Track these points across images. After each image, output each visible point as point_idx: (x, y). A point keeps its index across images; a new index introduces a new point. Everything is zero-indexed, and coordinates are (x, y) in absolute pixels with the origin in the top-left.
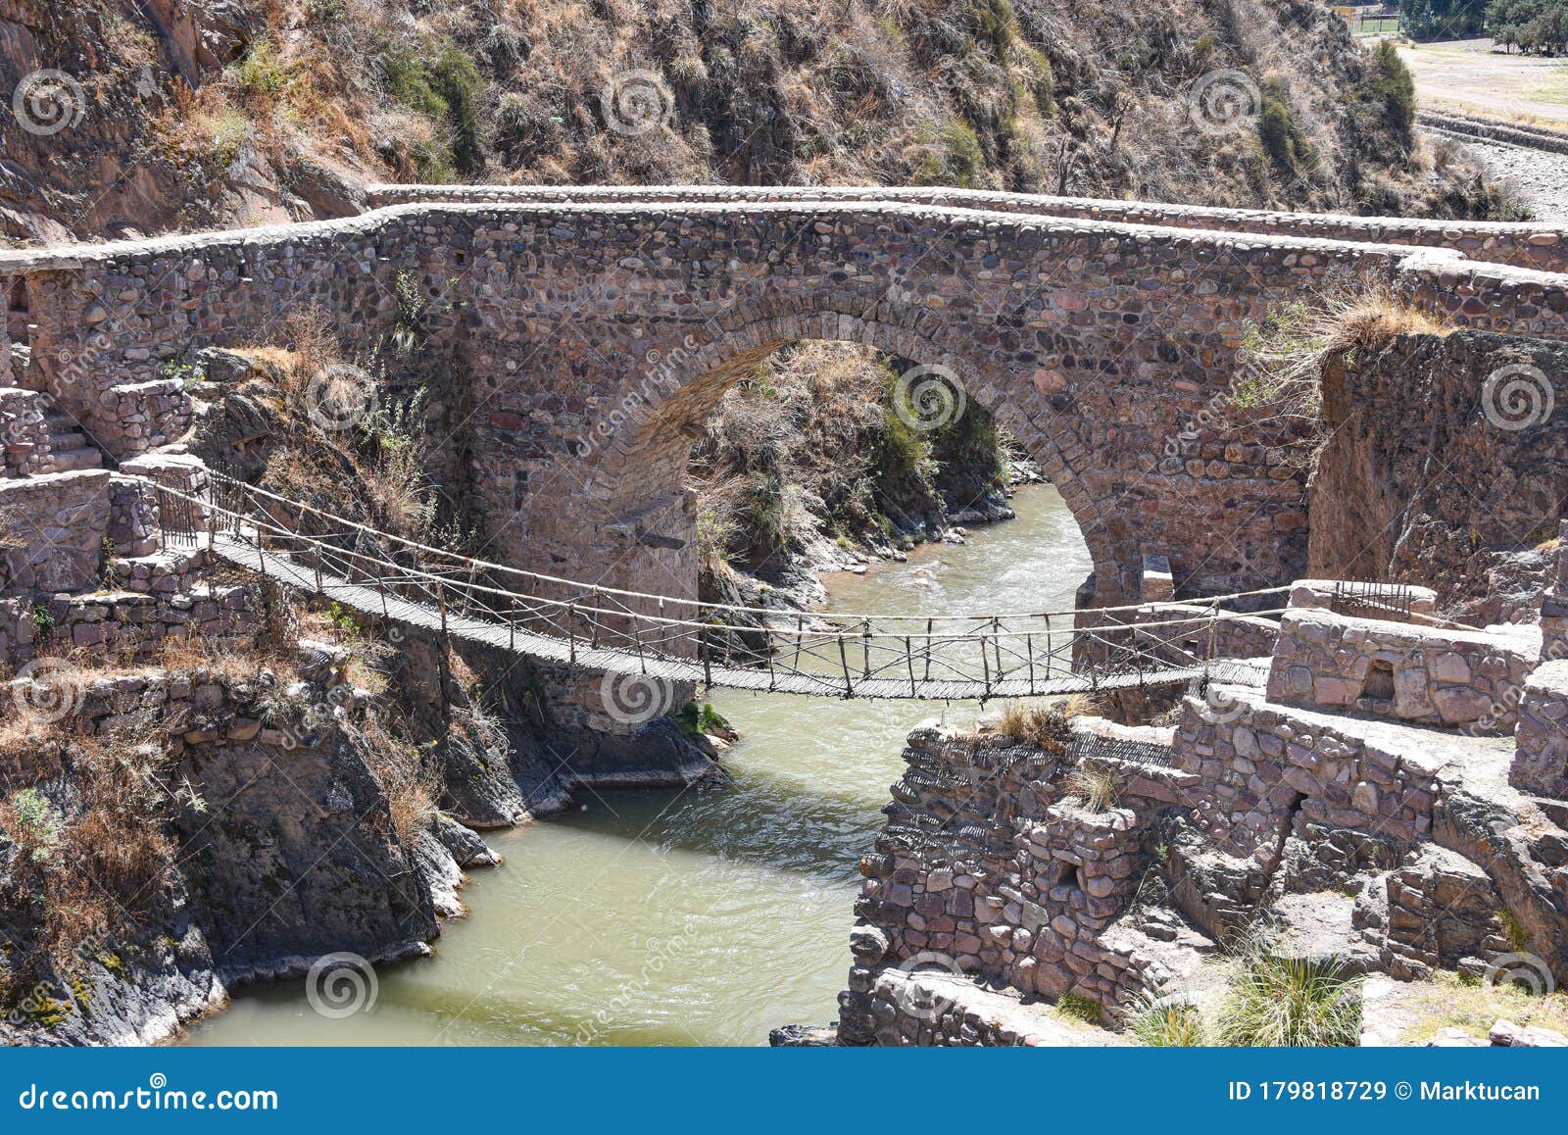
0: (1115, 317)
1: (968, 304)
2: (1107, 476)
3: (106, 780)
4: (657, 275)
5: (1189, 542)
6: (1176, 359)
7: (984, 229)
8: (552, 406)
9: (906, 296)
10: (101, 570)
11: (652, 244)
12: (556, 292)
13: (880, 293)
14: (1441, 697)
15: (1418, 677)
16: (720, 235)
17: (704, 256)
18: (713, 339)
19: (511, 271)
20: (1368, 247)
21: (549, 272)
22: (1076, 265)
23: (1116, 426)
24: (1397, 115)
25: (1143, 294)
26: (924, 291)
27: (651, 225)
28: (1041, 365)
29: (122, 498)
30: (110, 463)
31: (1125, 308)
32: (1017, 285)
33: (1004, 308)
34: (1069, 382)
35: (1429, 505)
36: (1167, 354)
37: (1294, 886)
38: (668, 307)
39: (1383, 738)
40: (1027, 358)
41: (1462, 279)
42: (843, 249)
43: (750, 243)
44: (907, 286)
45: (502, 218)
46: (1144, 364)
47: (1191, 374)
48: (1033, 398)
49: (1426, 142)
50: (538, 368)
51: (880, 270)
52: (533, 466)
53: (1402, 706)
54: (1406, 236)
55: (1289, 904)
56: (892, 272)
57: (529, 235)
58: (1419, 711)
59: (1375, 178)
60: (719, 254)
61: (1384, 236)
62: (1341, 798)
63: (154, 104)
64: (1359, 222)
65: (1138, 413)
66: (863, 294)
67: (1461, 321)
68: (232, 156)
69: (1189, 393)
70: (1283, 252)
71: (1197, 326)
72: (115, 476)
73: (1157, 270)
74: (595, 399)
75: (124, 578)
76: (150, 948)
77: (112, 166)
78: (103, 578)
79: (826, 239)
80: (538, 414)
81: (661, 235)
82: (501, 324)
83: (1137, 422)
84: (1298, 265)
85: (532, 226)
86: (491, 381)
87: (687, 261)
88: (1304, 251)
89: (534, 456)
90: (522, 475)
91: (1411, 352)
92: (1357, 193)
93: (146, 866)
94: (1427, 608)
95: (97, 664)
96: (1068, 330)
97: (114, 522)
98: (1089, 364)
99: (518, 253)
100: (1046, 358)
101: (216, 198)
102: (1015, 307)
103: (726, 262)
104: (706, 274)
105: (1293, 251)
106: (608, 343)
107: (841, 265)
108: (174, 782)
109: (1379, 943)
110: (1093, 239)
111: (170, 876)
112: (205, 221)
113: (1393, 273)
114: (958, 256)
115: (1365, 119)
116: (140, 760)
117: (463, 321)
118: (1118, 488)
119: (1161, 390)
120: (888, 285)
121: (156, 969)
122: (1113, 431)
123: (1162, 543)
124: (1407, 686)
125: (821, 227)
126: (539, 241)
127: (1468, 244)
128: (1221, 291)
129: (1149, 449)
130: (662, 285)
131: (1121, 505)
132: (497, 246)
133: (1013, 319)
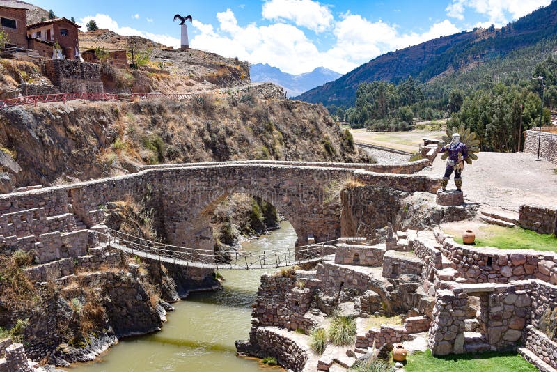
0: (299, 185)
1: (268, 184)
2: (300, 218)
3: (90, 296)
4: (202, 181)
5: (317, 231)
6: (312, 193)
8: (181, 210)
9: (255, 183)
10: (87, 251)
11: (201, 175)
12: (180, 186)
13: (250, 183)
14: (368, 260)
15: (364, 256)
16: (215, 172)
17: (212, 177)
19: (171, 182)
20: (347, 169)
21: (179, 182)
22: (290, 175)
24: (350, 143)
25: (304, 180)
26: (259, 181)
27: (200, 171)
28: (284, 196)
29: (91, 235)
30: (88, 228)
31: (301, 183)
32: (278, 180)
33: (276, 185)
34: (290, 199)
35: (363, 221)
36: (310, 192)
37: (342, 302)
38: (205, 188)
39: (358, 269)
40: (281, 195)
41: (366, 175)
42: (241, 174)
43: (221, 174)
44: (255, 181)
45: (168, 171)
46: (305, 195)
48: (283, 203)
49: (356, 148)
52: (177, 223)
53: (361, 262)
54: (354, 167)
55: (341, 305)
56: (252, 178)
57: (174, 174)
58: (364, 263)
59: (348, 155)
60: (215, 176)
61: (350, 167)
62: (350, 282)
63: (97, 153)
64: (345, 164)
65: (305, 205)
66: (246, 183)
67: (366, 183)
68: (112, 162)
70: (331, 171)
71: (315, 187)
72: (89, 231)
73: (306, 176)
74: (190, 208)
75: (92, 252)
76: (102, 332)
77: (88, 166)
78: (87, 252)
79: (238, 172)
80: (178, 212)
81: (202, 173)
82: (169, 193)
83: (305, 207)
86: (167, 206)
87: (208, 178)
89: (177, 221)
90: (175, 226)
91: (357, 189)
92: (345, 158)
93: (100, 313)
94: (364, 241)
95: (87, 271)
96: (289, 188)
97: (89, 240)
98: (294, 195)
99: (172, 178)
100: (285, 194)
101: (109, 171)
102: (278, 184)
103: (216, 178)
104: (212, 180)
107: (241, 177)
108: (104, 296)
109: (359, 311)
110: (293, 169)
111: (105, 316)
112: (107, 176)
113: (353, 174)
114: (265, 174)
115: (344, 144)
116: (97, 291)
117: (161, 193)
118: (302, 221)
119: (309, 200)
120: (251, 181)
121: (103, 336)
122: (300, 209)
123: (312, 232)
124: (362, 258)
125: (236, 169)
126: (177, 176)
127: (366, 168)
129: (307, 212)
130: (203, 183)
131: (303, 224)
132: (168, 177)
133: (278, 187)
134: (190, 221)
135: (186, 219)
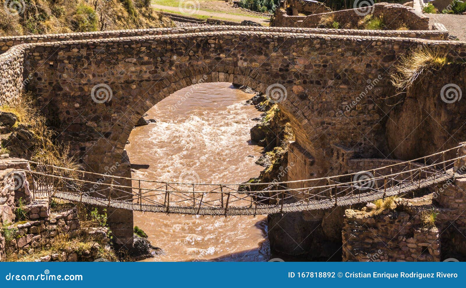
0: (320, 66)
1: (268, 65)
2: (319, 120)
4: (143, 64)
5: (346, 138)
6: (340, 78)
7: (273, 38)
8: (96, 119)
9: (245, 64)
11: (139, 52)
12: (97, 74)
13: (235, 64)
16: (169, 47)
17: (162, 55)
18: (167, 86)
19: (76, 68)
21: (93, 67)
22: (305, 49)
23: (322, 102)
25: (328, 57)
26: (252, 61)
27: (139, 45)
28: (295, 84)
31: (323, 62)
32: (286, 57)
33: (282, 65)
34: (305, 89)
36: (337, 77)
38: (146, 76)
40: (290, 82)
42: (220, 49)
43: (181, 49)
44: (245, 60)
45: (69, 47)
46: (330, 81)
47: (346, 82)
48: (293, 96)
50: (90, 105)
51: (235, 55)
52: (88, 145)
56: (239, 56)
57: (84, 52)
60: (168, 54)
65: (329, 97)
66: (228, 64)
69: (344, 89)
70: (372, 41)
71: (347, 67)
73: (333, 49)
74: (116, 115)
79: (213, 46)
80: (89, 123)
81: (143, 49)
82: (71, 89)
83: (328, 100)
84: (376, 45)
85: (85, 49)
86: (68, 113)
87: (155, 58)
88: (378, 40)
89: (88, 140)
90: (83, 149)
96: (304, 71)
98: (312, 82)
99: (79, 60)
100: (297, 82)
102: (285, 65)
103: (171, 57)
104: (163, 62)
105: (375, 41)
106: (121, 92)
107: (219, 54)
110: (311, 40)
114: (264, 48)
117: (54, 89)
118: (323, 123)
119: (335, 89)
120: (238, 60)
122: (320, 104)
123: (337, 140)
125: (211, 41)
126: (89, 55)
128: (354, 55)
129: (332, 109)
130: (144, 68)
131: (324, 129)
132: (69, 58)
133: (285, 69)
134: (115, 139)
135: (107, 135)
